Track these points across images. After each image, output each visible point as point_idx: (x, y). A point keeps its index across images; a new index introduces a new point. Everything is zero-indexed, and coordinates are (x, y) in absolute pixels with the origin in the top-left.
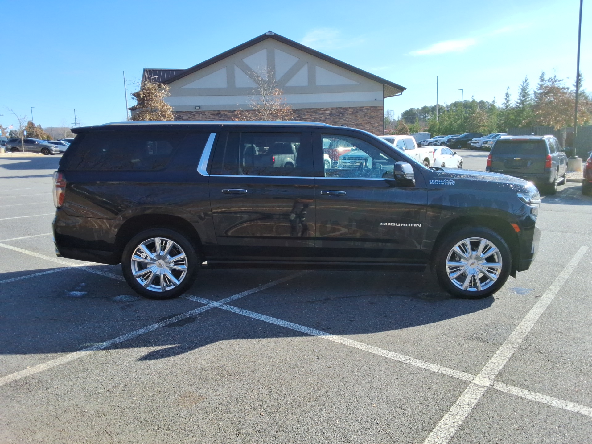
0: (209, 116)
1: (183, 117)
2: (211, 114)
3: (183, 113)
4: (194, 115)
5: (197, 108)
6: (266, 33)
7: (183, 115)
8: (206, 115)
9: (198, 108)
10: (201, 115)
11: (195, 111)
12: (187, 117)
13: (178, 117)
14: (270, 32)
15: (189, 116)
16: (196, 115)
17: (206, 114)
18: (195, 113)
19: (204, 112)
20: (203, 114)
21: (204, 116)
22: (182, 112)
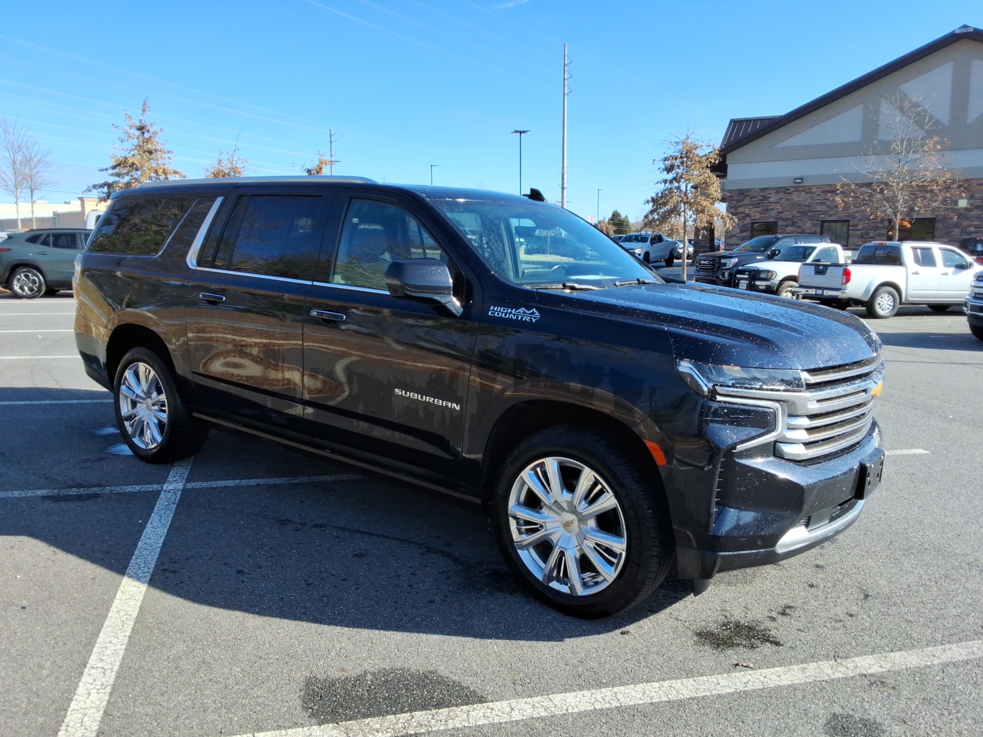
0: (818, 195)
1: (770, 197)
2: (822, 192)
3: (772, 191)
4: (789, 193)
5: (797, 181)
6: (954, 31)
7: (771, 194)
8: (812, 193)
9: (800, 181)
10: (803, 194)
11: (793, 187)
12: (777, 197)
13: (761, 198)
14: (965, 26)
15: (781, 195)
16: (795, 193)
17: (812, 190)
18: (793, 189)
19: (810, 188)
20: (807, 191)
21: (809, 195)
22: (769, 189)
